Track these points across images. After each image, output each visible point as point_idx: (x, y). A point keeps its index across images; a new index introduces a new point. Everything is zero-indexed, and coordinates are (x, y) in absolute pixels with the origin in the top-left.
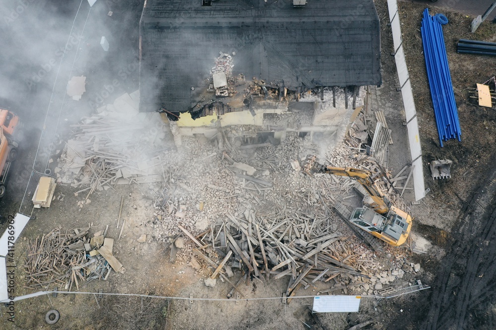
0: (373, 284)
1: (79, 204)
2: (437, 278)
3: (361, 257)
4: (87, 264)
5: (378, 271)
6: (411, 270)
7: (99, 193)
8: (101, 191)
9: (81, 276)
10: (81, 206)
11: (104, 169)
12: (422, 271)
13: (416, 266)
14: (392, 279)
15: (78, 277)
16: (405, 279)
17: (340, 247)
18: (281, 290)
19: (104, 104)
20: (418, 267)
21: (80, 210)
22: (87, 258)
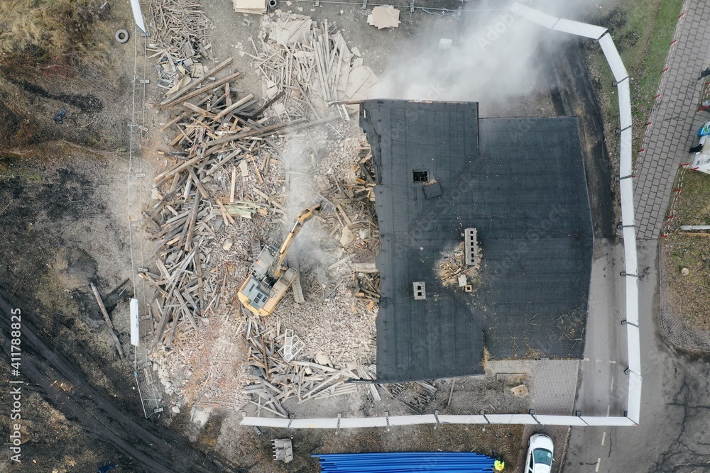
0: (157, 361)
1: (239, 43)
2: (166, 428)
3: (180, 351)
4: (172, 64)
5: (168, 367)
6: (173, 403)
7: (251, 64)
8: (253, 66)
9: (161, 58)
10: (237, 47)
11: (276, 66)
12: (174, 415)
13: (177, 408)
14: (163, 381)
15: (160, 56)
16: (165, 396)
17: (187, 328)
18: (151, 267)
19: (363, 54)
20: (176, 410)
21: (233, 46)
22: (179, 62)
